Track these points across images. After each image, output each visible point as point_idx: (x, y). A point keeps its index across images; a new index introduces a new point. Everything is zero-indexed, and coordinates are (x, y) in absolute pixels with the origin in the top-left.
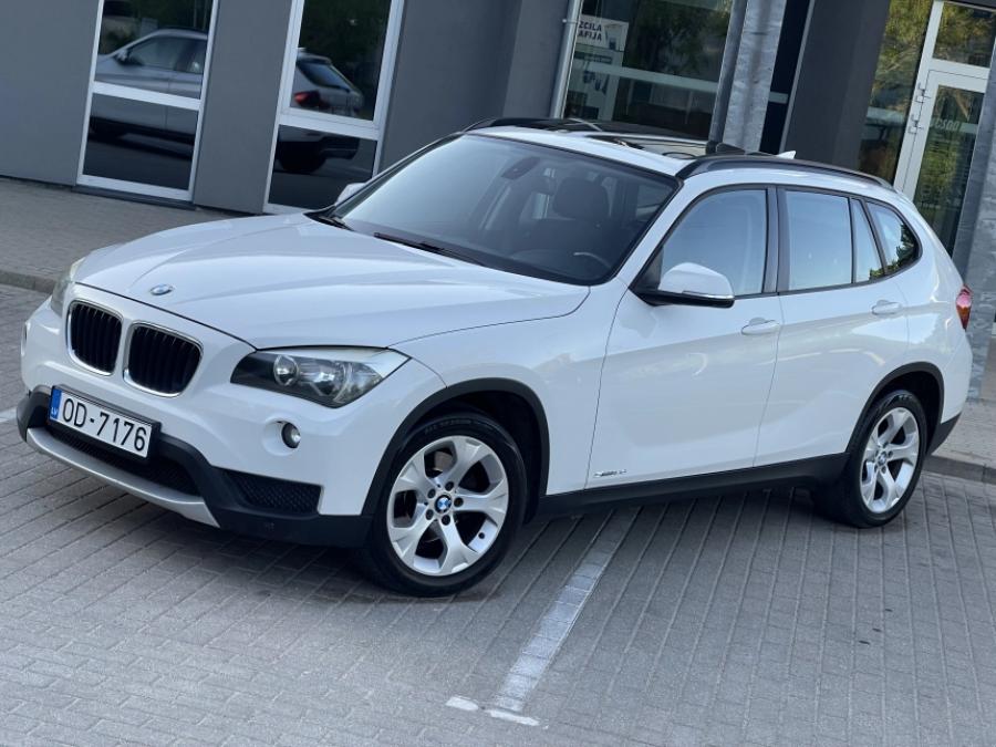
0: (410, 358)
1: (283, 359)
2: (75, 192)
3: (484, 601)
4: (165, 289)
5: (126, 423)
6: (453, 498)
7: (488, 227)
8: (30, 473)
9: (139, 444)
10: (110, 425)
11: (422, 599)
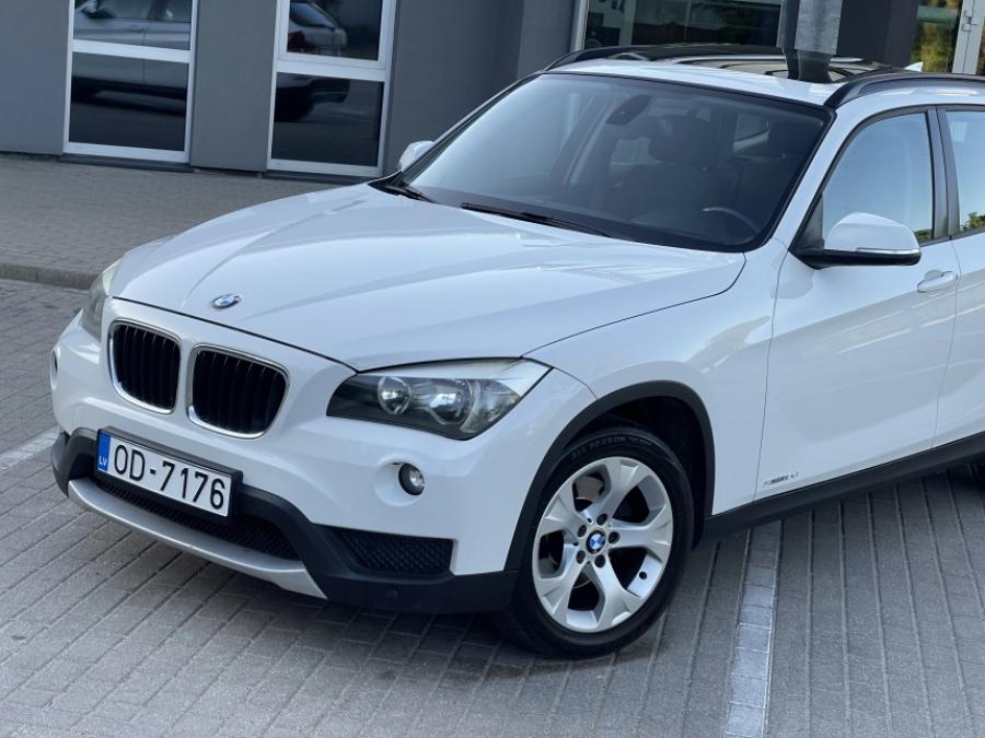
0: (552, 368)
1: (388, 380)
2: (62, 162)
3: (653, 656)
4: (231, 300)
5: (198, 474)
6: (608, 534)
7: (574, 181)
8: (71, 527)
9: (217, 500)
10: (177, 478)
11: (579, 662)
